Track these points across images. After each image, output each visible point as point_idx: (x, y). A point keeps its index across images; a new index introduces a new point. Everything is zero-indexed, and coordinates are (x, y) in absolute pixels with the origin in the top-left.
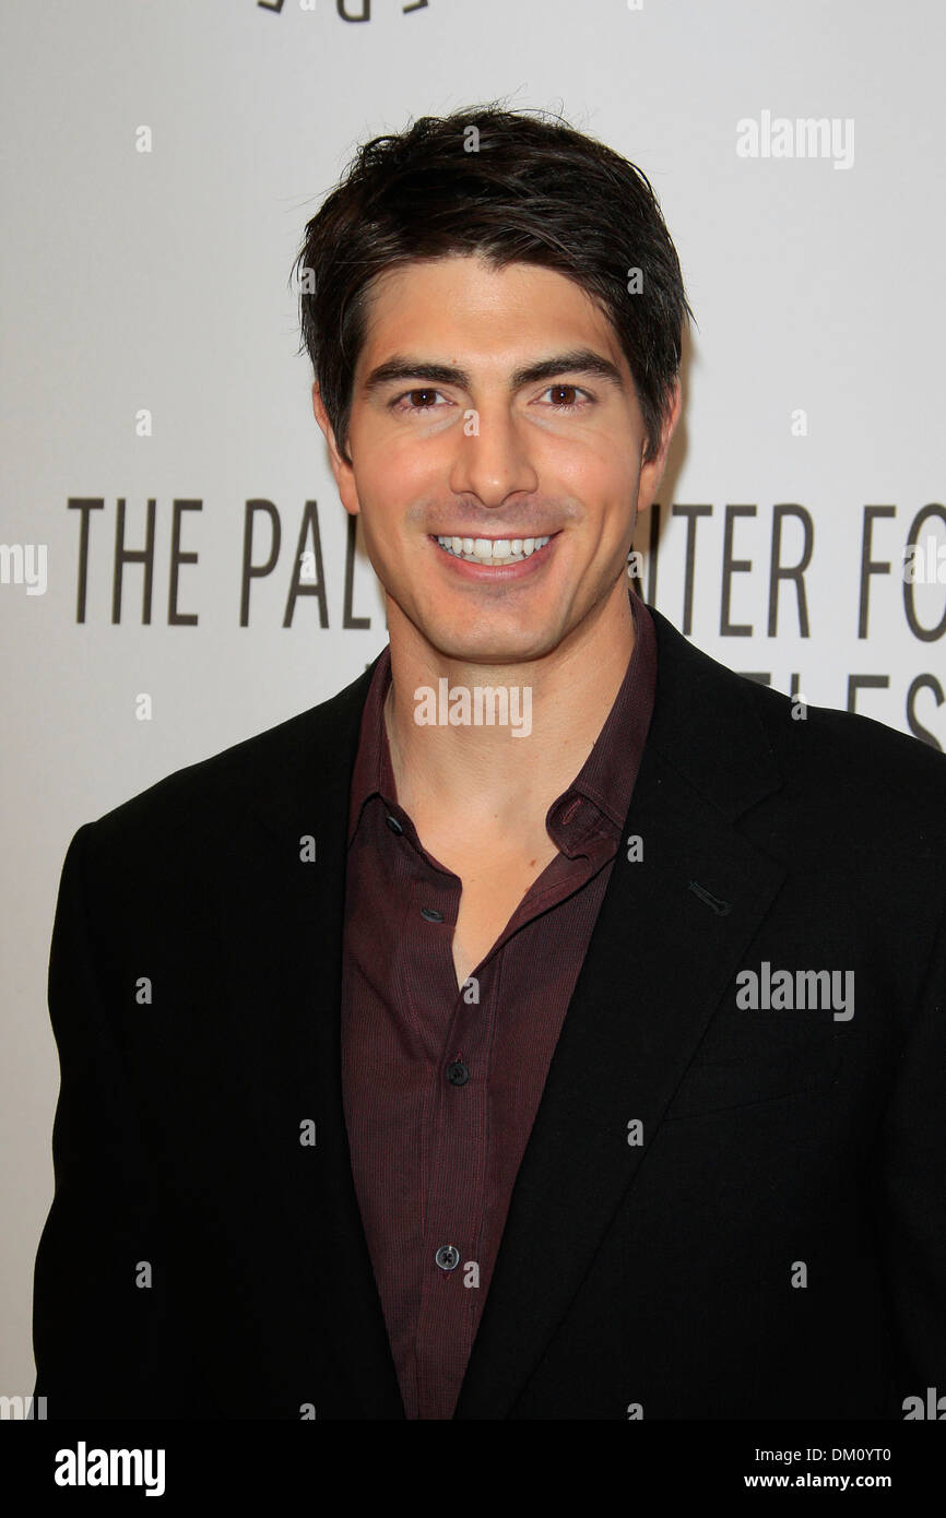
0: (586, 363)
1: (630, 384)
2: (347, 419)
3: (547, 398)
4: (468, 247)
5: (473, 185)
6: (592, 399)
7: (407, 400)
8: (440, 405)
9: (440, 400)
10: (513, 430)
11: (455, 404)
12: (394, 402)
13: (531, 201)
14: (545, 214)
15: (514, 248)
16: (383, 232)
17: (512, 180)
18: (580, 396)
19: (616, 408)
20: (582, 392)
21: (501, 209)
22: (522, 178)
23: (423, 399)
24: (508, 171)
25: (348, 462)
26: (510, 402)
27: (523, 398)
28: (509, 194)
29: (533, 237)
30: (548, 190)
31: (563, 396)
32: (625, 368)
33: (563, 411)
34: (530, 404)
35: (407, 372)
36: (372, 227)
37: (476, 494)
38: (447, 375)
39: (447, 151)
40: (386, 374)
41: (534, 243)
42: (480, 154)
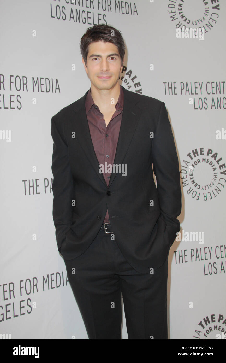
0: (115, 55)
1: (120, 58)
2: (87, 62)
3: (110, 59)
4: (101, 40)
5: (101, 33)
6: (116, 59)
9: (98, 59)
10: (107, 63)
11: (100, 60)
12: (93, 60)
13: (109, 35)
15: (107, 40)
16: (91, 39)
17: (106, 32)
18: (114, 59)
19: (118, 60)
21: (105, 35)
22: (107, 32)
23: (96, 59)
24: (106, 31)
25: (87, 67)
26: (106, 59)
27: (108, 59)
28: (106, 34)
31: (112, 59)
32: (119, 55)
33: (112, 60)
34: (109, 60)
35: (94, 56)
36: (90, 38)
37: (103, 71)
38: (99, 56)
39: (98, 29)
40: (92, 56)
41: (109, 40)
42: (102, 29)
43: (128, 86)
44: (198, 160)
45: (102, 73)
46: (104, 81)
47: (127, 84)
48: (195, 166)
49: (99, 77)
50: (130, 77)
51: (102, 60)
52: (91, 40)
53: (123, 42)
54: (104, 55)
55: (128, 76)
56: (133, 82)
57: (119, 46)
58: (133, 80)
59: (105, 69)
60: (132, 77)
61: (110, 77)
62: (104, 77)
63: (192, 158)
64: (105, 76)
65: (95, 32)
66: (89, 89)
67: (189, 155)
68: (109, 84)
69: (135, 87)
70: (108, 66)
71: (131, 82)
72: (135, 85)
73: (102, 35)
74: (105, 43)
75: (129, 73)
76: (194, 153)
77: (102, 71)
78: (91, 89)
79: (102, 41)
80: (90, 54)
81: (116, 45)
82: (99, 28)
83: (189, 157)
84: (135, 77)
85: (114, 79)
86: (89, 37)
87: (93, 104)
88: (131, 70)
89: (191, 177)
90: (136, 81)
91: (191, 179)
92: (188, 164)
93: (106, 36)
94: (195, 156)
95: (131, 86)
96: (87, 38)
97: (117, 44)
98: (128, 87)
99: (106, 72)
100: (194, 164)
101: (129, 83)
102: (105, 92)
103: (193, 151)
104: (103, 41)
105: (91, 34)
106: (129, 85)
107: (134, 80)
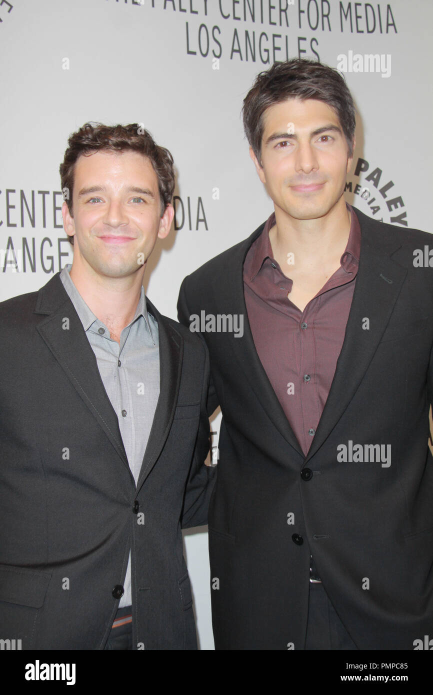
0: (331, 128)
2: (261, 154)
3: (320, 140)
4: (293, 96)
5: (292, 78)
6: (333, 139)
7: (279, 145)
8: (289, 145)
9: (288, 144)
10: (312, 150)
11: (294, 145)
12: (276, 146)
13: (311, 80)
14: (317, 83)
15: (307, 95)
16: (267, 96)
17: (305, 75)
18: (329, 138)
19: (340, 142)
20: (331, 137)
21: (303, 83)
22: (308, 74)
23: (283, 144)
24: (304, 72)
25: (262, 167)
26: (310, 142)
27: (313, 140)
28: (304, 79)
29: (314, 90)
30: (317, 76)
31: (325, 139)
32: (341, 129)
33: (325, 143)
34: (315, 142)
35: (279, 137)
36: (264, 95)
37: (303, 170)
38: (291, 136)
39: (284, 70)
40: (272, 138)
41: (314, 92)
42: (294, 69)
43: (372, 208)
45: (300, 177)
46: (307, 196)
47: (369, 203)
49: (293, 188)
50: (376, 185)
51: (299, 143)
52: (267, 100)
53: (349, 95)
54: (304, 132)
55: (372, 182)
56: (385, 196)
57: (339, 105)
58: (383, 192)
59: (307, 165)
60: (382, 184)
61: (321, 186)
62: (307, 187)
64: (309, 182)
65: (276, 79)
68: (318, 203)
69: (390, 210)
70: (314, 158)
71: (379, 196)
72: (389, 203)
73: (296, 81)
74: (302, 101)
75: (375, 177)
77: (301, 172)
79: (294, 98)
80: (267, 135)
81: (331, 105)
82: (287, 69)
84: (390, 185)
85: (331, 189)
86: (262, 92)
88: (380, 168)
90: (391, 194)
93: (305, 85)
95: (378, 208)
96: (259, 95)
97: (333, 103)
98: (372, 211)
99: (311, 173)
101: (373, 200)
102: (310, 224)
104: (297, 97)
105: (268, 86)
106: (373, 205)
107: (387, 193)
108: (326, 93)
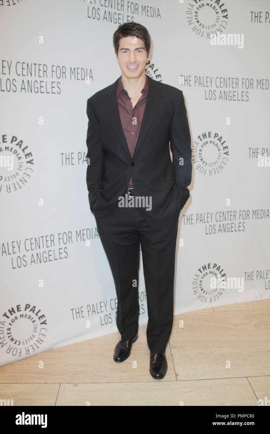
0: (142, 48)
1: (146, 50)
2: (118, 54)
3: (138, 52)
4: (130, 36)
5: (130, 30)
6: (142, 52)
9: (127, 52)
10: (135, 55)
12: (123, 52)
13: (136, 31)
14: (138, 32)
16: (121, 34)
17: (134, 29)
18: (141, 52)
19: (144, 53)
23: (125, 52)
24: (134, 28)
25: (118, 58)
26: (134, 52)
28: (134, 30)
30: (139, 30)
32: (145, 48)
33: (139, 53)
34: (136, 52)
35: (124, 49)
38: (128, 49)
40: (122, 49)
42: (131, 26)
44: (206, 142)
47: (150, 75)
48: (204, 146)
50: (152, 69)
51: (130, 52)
52: (121, 36)
53: (149, 37)
54: (132, 48)
57: (145, 40)
59: (132, 60)
63: (201, 140)
65: (125, 29)
66: (120, 76)
67: (199, 137)
68: (137, 74)
69: (157, 79)
70: (135, 57)
71: (153, 73)
72: (157, 76)
73: (131, 31)
75: (152, 67)
76: (203, 136)
78: (121, 76)
80: (120, 48)
81: (142, 40)
83: (199, 139)
84: (157, 70)
85: (140, 68)
86: (120, 33)
87: (122, 89)
88: (154, 64)
89: (200, 155)
91: (200, 157)
92: (198, 144)
94: (204, 138)
96: (119, 34)
99: (134, 63)
100: (203, 145)
102: (133, 80)
103: (203, 134)
105: (122, 31)
107: (156, 73)
108: (141, 37)
